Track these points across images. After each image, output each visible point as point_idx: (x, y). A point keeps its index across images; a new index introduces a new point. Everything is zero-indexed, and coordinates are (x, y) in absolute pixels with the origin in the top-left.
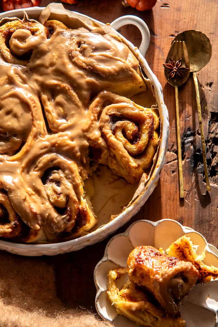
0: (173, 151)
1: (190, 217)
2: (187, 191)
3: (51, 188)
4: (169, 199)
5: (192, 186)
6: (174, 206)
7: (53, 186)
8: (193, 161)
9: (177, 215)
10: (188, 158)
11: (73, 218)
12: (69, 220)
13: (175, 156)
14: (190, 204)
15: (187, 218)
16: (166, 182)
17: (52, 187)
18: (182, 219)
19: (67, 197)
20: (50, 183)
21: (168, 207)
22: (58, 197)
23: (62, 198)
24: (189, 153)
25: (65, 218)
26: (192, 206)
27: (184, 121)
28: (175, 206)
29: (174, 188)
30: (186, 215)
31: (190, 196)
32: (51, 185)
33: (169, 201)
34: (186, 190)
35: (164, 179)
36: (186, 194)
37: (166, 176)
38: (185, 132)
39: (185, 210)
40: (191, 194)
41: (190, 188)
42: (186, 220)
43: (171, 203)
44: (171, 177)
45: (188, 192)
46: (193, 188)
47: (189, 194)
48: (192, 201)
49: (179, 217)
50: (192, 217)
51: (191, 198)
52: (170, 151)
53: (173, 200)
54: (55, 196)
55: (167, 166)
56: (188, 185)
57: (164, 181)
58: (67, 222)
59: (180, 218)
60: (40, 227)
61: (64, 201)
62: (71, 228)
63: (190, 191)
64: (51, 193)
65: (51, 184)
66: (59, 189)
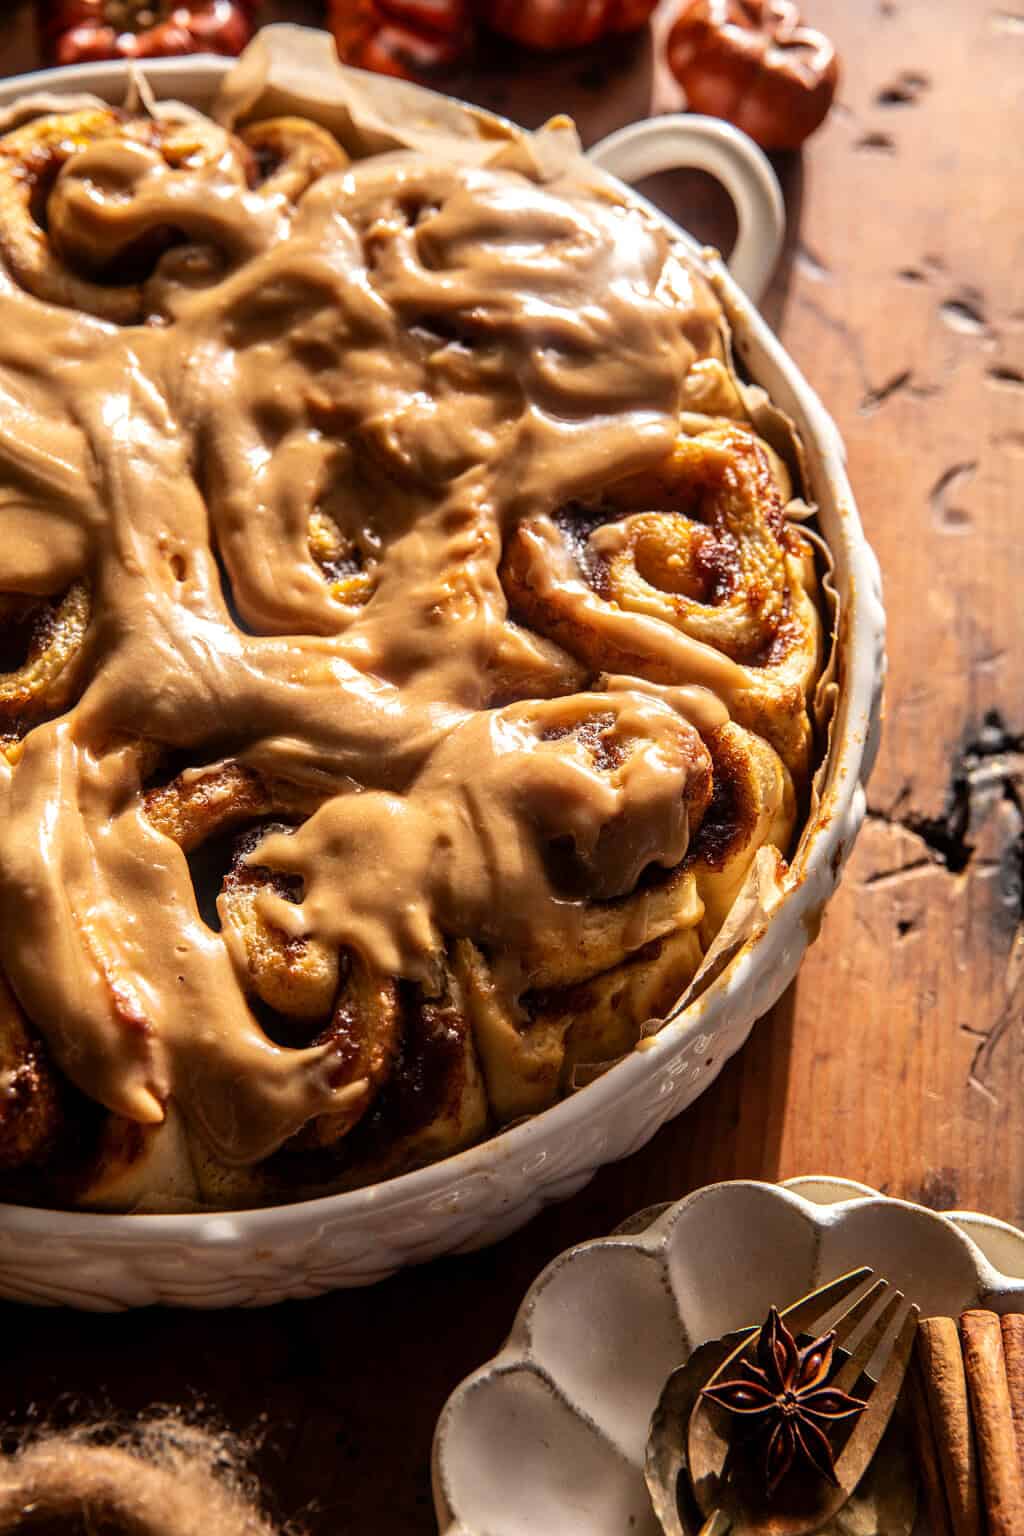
0: (907, 823)
1: (996, 1171)
2: (982, 1034)
3: (251, 914)
4: (880, 1066)
5: (1009, 1007)
6: (903, 1110)
7: (262, 901)
8: (1015, 879)
9: (923, 1158)
10: (987, 862)
11: (360, 1070)
12: (338, 1077)
13: (916, 846)
14: (994, 1101)
15: (981, 1175)
16: (862, 976)
17: (257, 907)
18: (953, 1179)
19: (340, 957)
20: (245, 887)
21: (872, 1112)
22: (290, 958)
23: (315, 964)
24: (991, 838)
25: (317, 1061)
26: (1006, 1113)
27: (964, 678)
28: (912, 1111)
29: (905, 1015)
30: (974, 1162)
31: (995, 1059)
32: (251, 897)
33: (877, 1077)
34: (978, 1026)
35: (852, 963)
36: (976, 1045)
37: (864, 945)
38: (970, 730)
39: (964, 1136)
40: (1001, 1048)
41: (996, 1018)
42: (972, 1189)
43: (888, 1092)
44: (892, 953)
45: (988, 1035)
46: (1014, 1019)
47: (991, 1050)
48: (1008, 1087)
49: (931, 1169)
50: (1007, 1172)
51: (1000, 1072)
52: (889, 821)
53: (903, 1076)
54: (276, 954)
55: (871, 894)
56: (984, 1003)
57: (849, 973)
58: (323, 1086)
59: (939, 1177)
60: (164, 1111)
61: (325, 978)
62: (343, 1126)
63: (995, 1034)
64: (254, 936)
65: (250, 890)
66: (296, 916)
